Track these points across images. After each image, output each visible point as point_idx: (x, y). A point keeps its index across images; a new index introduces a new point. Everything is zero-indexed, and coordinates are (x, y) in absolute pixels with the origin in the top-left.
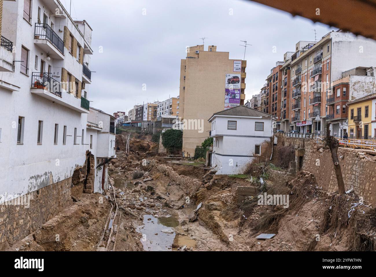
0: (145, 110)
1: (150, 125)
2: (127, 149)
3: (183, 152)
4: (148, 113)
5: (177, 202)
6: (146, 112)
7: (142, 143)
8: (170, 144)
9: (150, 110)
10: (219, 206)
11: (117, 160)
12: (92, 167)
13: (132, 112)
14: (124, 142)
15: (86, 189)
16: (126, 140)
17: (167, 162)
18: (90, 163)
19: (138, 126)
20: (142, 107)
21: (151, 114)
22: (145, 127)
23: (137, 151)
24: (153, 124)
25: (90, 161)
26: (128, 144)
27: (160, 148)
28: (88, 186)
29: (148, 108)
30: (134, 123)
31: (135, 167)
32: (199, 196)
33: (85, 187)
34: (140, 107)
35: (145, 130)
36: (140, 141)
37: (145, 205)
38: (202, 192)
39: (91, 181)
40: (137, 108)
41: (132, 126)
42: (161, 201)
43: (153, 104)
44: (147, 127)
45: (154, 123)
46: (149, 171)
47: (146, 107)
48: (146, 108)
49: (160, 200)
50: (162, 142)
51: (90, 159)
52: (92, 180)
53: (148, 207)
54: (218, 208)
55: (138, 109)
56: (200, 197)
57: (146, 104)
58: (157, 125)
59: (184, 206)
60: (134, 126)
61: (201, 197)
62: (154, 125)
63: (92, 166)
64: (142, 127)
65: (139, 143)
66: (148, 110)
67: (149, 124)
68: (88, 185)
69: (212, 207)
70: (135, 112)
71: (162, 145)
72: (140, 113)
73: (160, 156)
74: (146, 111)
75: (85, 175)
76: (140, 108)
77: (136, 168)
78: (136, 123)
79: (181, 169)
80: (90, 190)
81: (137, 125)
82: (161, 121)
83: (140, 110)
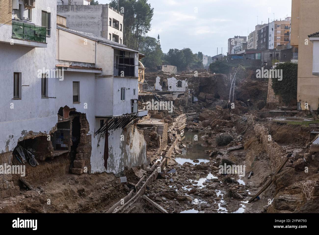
0: (270, 31)
1: (273, 56)
2: (230, 97)
3: (298, 101)
4: (275, 37)
5: (255, 189)
6: (273, 36)
7: (260, 86)
8: (284, 89)
9: (278, 32)
10: (294, 202)
11: (208, 115)
12: (84, 133)
13: (253, 35)
14: (226, 85)
15: (74, 168)
16: (229, 82)
17: (267, 120)
18: (80, 126)
19: (257, 58)
20: (266, 27)
21: (280, 37)
22: (266, 60)
23: (249, 100)
24: (278, 55)
25: (80, 123)
26: (232, 89)
27: (270, 95)
28: (75, 162)
29: (276, 28)
30: (249, 54)
31: (232, 127)
32: (279, 181)
33: (72, 165)
34: (264, 27)
35: (267, 64)
36: (257, 83)
37: (197, 193)
38: (286, 175)
39: (82, 156)
40: (259, 29)
41: (246, 58)
42: (229, 187)
43: (284, 21)
44: (269, 59)
45: (280, 53)
46: (243, 134)
47: (272, 27)
48: (273, 29)
49: (228, 185)
50: (272, 85)
51: (80, 120)
52: (84, 153)
53: (200, 196)
54: (292, 205)
55: (261, 30)
56: (279, 183)
57: (272, 23)
58: (285, 56)
59: (260, 196)
60: (250, 59)
61: (282, 184)
62: (280, 56)
63: (84, 130)
64: (262, 60)
65: (255, 86)
66: (276, 31)
67: (272, 54)
68: (77, 161)
69: (281, 205)
70: (257, 35)
71: (273, 90)
72: (264, 38)
73: (270, 108)
74: (272, 33)
75: (68, 146)
76: (264, 29)
77: (234, 127)
78: (253, 54)
79: (281, 132)
80: (79, 169)
81: (255, 57)
82: (291, 49)
83: (264, 32)
